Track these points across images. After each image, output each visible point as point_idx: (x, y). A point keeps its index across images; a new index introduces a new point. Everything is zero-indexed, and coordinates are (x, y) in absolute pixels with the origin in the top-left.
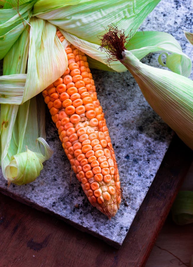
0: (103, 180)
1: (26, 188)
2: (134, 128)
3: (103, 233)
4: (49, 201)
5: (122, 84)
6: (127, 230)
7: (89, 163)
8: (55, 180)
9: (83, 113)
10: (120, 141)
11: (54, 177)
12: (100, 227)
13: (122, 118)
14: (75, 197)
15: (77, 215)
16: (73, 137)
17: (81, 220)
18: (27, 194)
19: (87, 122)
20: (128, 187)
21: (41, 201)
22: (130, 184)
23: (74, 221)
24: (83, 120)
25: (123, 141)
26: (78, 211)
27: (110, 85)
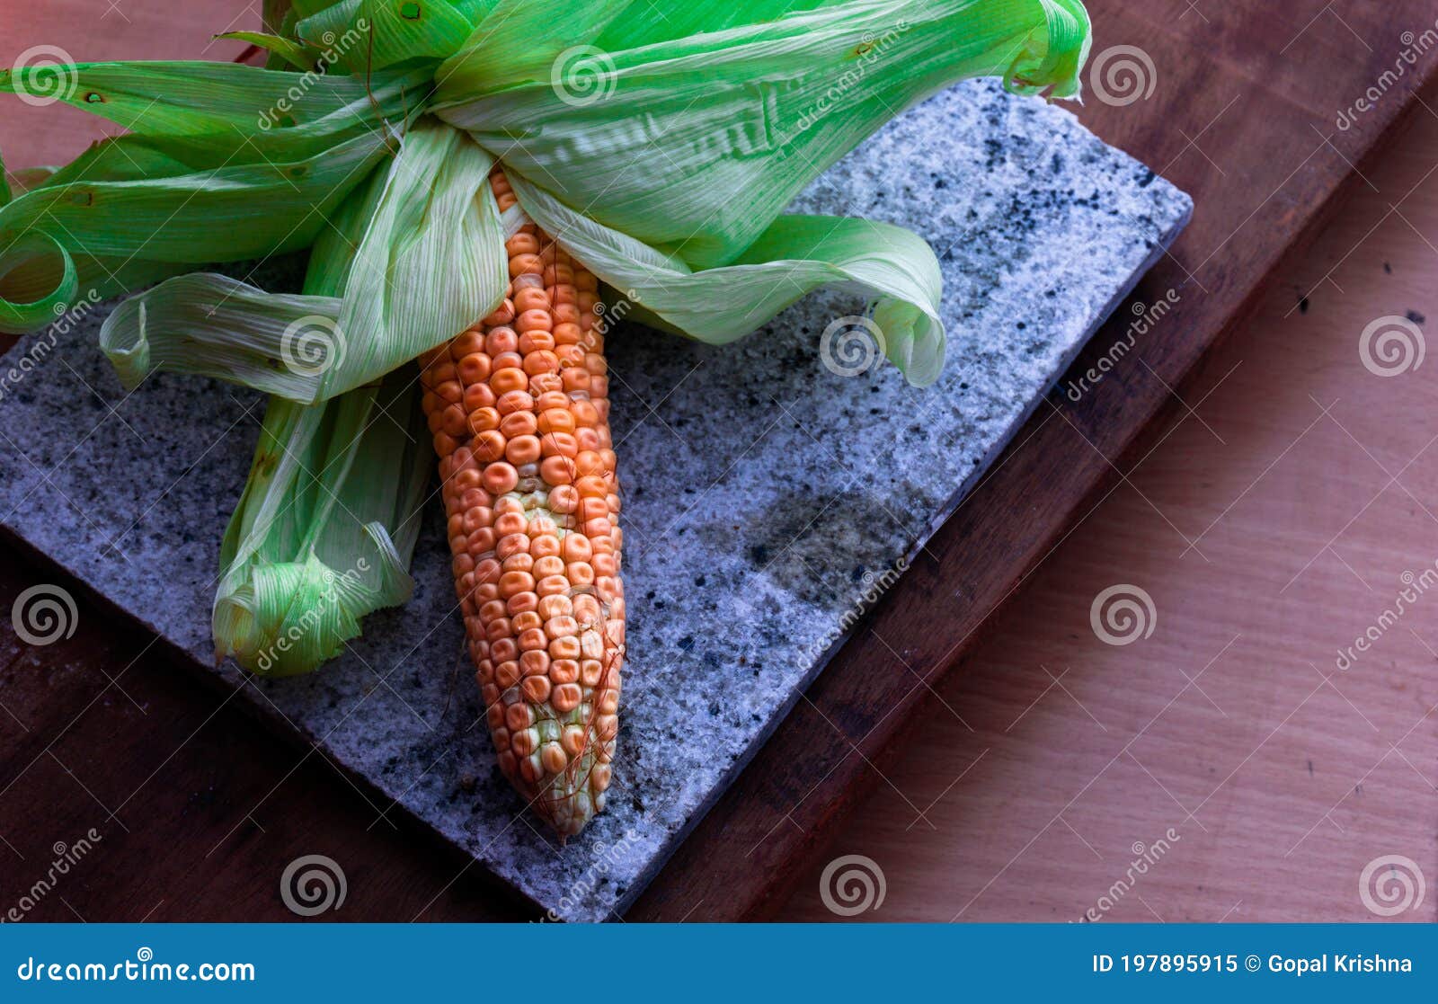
0: (551, 700)
1: (310, 697)
2: (734, 548)
3: (535, 889)
4: (376, 752)
5: (734, 396)
6: (619, 892)
7: (515, 635)
8: (417, 684)
9: (529, 463)
10: (675, 587)
11: (416, 674)
12: (531, 867)
13: (703, 508)
14: (470, 753)
15: (459, 813)
16: (481, 537)
17: (468, 834)
18: (308, 719)
19: (539, 496)
20: (663, 744)
21: (348, 748)
22: (673, 736)
23: (445, 831)
24: (526, 484)
25: (687, 587)
26: (467, 801)
27: (690, 394)
